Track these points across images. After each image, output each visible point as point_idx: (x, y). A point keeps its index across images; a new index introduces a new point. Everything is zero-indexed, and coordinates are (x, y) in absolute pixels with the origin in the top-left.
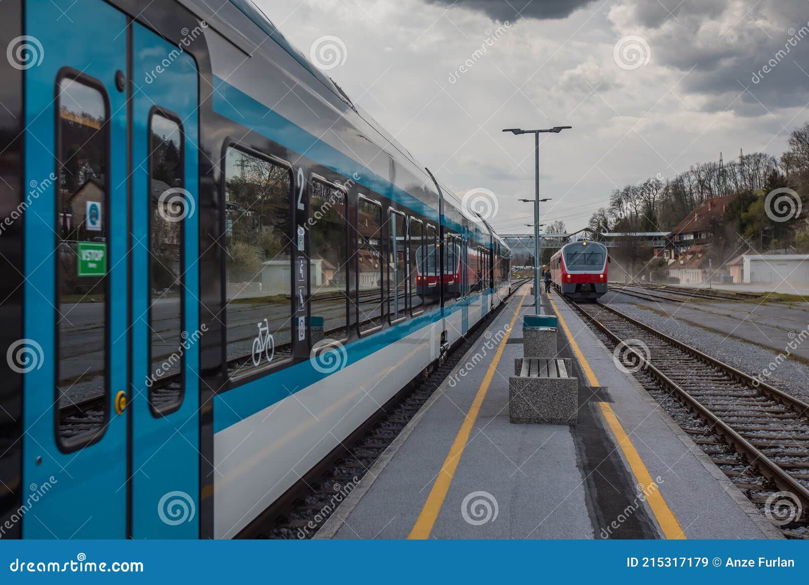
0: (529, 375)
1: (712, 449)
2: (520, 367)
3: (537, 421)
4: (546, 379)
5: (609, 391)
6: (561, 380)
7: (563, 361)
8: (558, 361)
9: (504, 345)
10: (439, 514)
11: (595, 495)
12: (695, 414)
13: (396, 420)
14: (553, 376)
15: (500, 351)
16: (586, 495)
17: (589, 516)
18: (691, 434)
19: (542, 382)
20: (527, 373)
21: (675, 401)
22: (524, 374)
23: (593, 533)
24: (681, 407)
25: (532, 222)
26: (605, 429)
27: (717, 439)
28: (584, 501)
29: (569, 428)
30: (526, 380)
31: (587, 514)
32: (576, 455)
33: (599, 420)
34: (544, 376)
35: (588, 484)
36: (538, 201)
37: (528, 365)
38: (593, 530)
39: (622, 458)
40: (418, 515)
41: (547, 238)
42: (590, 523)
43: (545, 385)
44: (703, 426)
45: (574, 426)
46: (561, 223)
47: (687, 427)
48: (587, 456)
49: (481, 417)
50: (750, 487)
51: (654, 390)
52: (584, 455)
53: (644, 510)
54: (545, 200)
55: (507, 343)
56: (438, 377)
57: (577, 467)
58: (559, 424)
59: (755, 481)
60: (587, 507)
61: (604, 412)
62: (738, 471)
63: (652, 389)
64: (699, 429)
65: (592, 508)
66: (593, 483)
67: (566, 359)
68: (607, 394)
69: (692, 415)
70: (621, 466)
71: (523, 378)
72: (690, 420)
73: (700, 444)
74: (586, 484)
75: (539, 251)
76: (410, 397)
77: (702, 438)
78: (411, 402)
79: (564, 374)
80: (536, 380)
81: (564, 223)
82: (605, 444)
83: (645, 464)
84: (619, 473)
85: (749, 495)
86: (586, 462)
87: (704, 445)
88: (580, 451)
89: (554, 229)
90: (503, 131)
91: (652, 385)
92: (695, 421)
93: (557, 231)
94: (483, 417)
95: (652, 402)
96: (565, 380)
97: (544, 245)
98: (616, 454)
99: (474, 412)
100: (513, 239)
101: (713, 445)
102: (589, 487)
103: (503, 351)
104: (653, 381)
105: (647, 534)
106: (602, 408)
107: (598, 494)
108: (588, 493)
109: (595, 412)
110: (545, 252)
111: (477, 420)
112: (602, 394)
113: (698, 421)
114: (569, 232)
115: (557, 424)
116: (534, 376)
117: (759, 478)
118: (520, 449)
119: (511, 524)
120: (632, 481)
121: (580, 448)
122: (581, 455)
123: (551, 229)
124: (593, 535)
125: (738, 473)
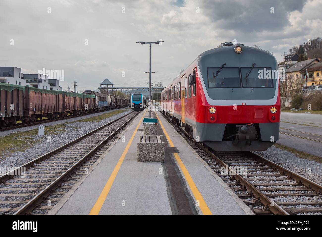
0: (145, 142)
1: (217, 170)
2: (142, 139)
3: (148, 161)
4: (152, 143)
5: (178, 149)
6: (158, 143)
7: (159, 136)
8: (157, 136)
9: (136, 131)
10: (106, 199)
11: (171, 188)
12: (211, 158)
13: (90, 163)
14: (155, 142)
15: (134, 134)
16: (167, 189)
17: (168, 197)
18: (209, 165)
19: (150, 144)
20: (145, 141)
21: (204, 153)
22: (143, 141)
23: (169, 203)
24: (206, 155)
25: (149, 82)
26: (176, 163)
27: (219, 166)
28: (166, 191)
29: (161, 163)
30: (144, 144)
31: (167, 196)
32: (164, 173)
33: (174, 160)
34: (151, 142)
35: (168, 185)
36: (151, 73)
37: (145, 138)
38: (169, 202)
39: (182, 174)
40: (97, 200)
41: (155, 89)
42: (168, 199)
43: (152, 146)
44: (214, 162)
45: (164, 162)
46: (161, 83)
47: (208, 162)
48: (168, 174)
49: (125, 160)
50: (231, 184)
51: (196, 148)
52: (167, 173)
53: (190, 193)
54: (154, 72)
55: (137, 131)
56: (108, 145)
57: (164, 178)
58: (157, 162)
59: (233, 182)
60: (167, 193)
61: (175, 157)
62: (227, 178)
63: (195, 148)
64: (213, 163)
65: (169, 194)
66: (170, 184)
67: (161, 136)
68: (177, 150)
69: (210, 158)
70: (181, 177)
71: (143, 143)
72: (209, 160)
73: (213, 169)
74: (167, 184)
75: (152, 94)
76: (96, 153)
77: (214, 167)
78: (96, 156)
79: (159, 141)
80: (148, 144)
81: (162, 83)
82: (176, 169)
83: (191, 176)
84: (181, 180)
85: (230, 187)
86: (168, 176)
87: (214, 169)
88: (165, 172)
89: (158, 85)
90: (136, 42)
91: (195, 147)
92: (211, 160)
93: (159, 86)
94: (126, 160)
95: (194, 152)
96: (160, 144)
97: (154, 92)
98: (180, 173)
99: (122, 158)
100: (141, 89)
101: (218, 169)
102: (168, 186)
103: (136, 134)
104: (196, 145)
105: (191, 202)
106: (175, 155)
107: (172, 188)
108: (168, 188)
109: (172, 157)
110: (154, 95)
111: (124, 161)
112: (175, 150)
113: (212, 160)
114: (164, 87)
115: (156, 162)
116: (147, 142)
117: (234, 181)
118: (141, 172)
119: (136, 201)
120: (185, 183)
121: (165, 171)
122: (166, 174)
123: (157, 85)
124: (169, 204)
125: (227, 179)
